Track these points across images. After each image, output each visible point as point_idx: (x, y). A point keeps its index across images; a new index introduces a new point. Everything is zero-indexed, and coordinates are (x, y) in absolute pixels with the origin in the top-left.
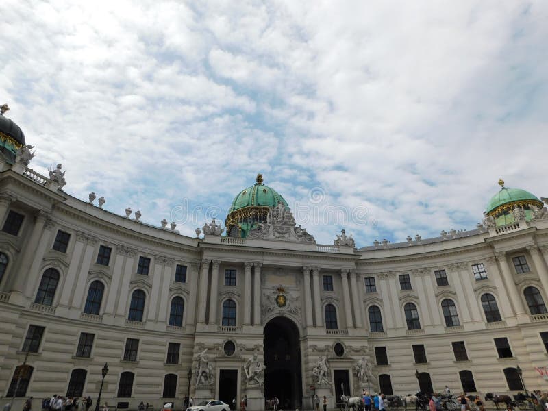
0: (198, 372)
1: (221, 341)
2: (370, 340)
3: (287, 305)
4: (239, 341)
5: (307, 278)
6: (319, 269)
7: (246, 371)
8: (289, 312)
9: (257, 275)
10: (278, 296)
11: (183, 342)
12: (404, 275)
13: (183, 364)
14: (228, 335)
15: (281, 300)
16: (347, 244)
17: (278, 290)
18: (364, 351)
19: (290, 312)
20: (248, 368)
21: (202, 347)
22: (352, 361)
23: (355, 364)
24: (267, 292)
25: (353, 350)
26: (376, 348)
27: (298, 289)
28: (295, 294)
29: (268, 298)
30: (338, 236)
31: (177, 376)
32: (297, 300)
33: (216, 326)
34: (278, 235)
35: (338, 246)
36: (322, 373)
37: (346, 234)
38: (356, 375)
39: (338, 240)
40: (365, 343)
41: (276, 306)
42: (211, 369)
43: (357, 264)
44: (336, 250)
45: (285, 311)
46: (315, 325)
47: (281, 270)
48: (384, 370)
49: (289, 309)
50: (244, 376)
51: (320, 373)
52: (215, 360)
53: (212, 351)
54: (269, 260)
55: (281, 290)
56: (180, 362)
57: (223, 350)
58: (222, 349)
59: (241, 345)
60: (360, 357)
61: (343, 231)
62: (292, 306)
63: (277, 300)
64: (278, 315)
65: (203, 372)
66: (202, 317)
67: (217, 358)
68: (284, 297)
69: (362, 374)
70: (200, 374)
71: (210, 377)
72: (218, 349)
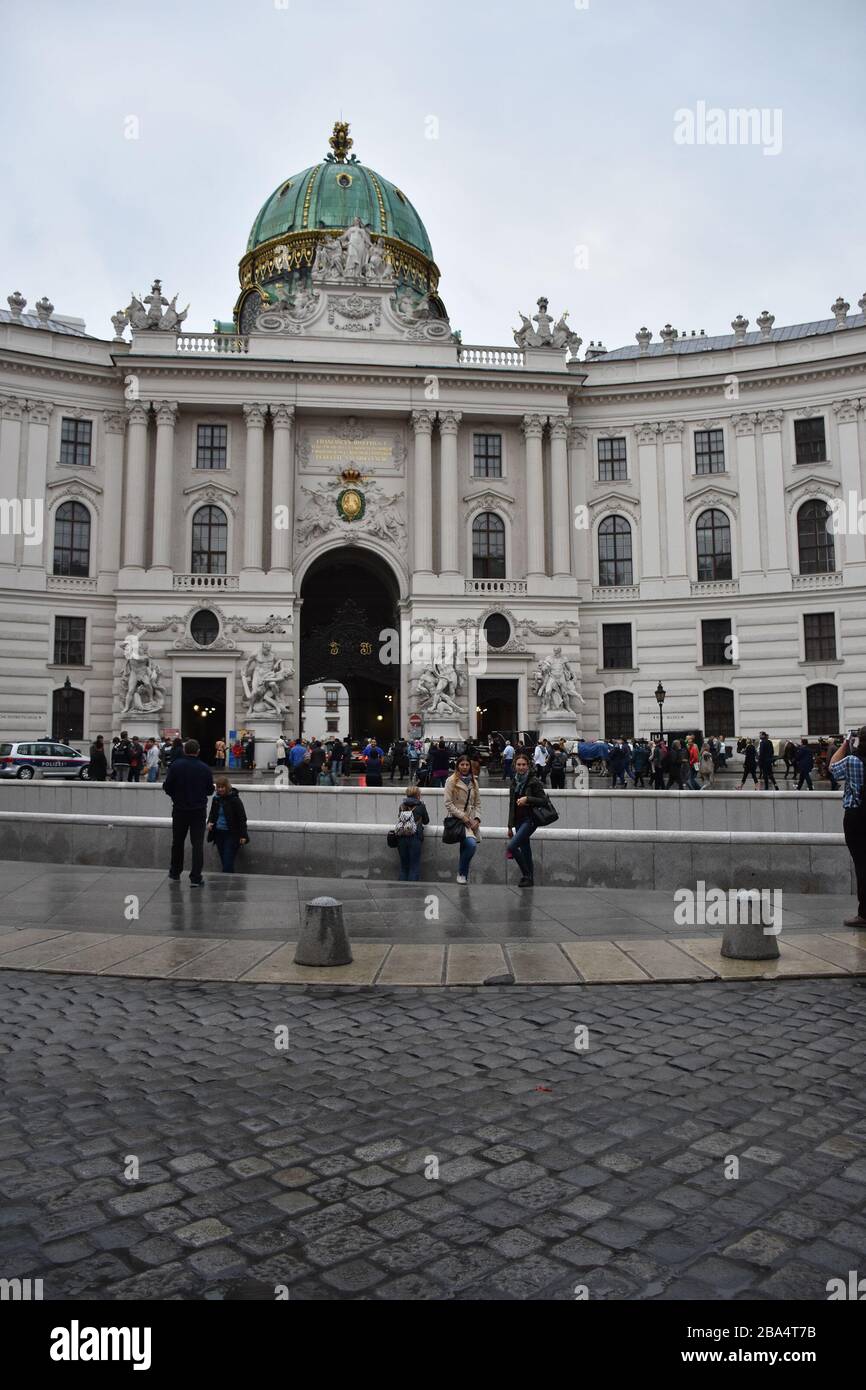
0: (127, 684)
1: (184, 610)
2: (584, 607)
3: (367, 517)
4: (227, 611)
5: (423, 441)
6: (459, 417)
7: (245, 680)
8: (371, 533)
9: (282, 437)
10: (343, 493)
11: (92, 614)
12: (709, 432)
13: (95, 665)
14: (204, 595)
15: (352, 503)
16: (548, 344)
17: (344, 476)
18: (567, 635)
19: (374, 533)
20: (250, 674)
21: (134, 625)
22: (530, 658)
23: (534, 666)
24: (312, 484)
25: (537, 633)
26: (606, 627)
27: (401, 472)
28: (390, 488)
29: (315, 499)
30: (525, 320)
31: (82, 693)
32: (394, 502)
33: (169, 574)
34: (341, 321)
35: (521, 351)
36: (441, 685)
37: (549, 312)
38: (533, 692)
39: (524, 331)
40: (572, 615)
41: (336, 519)
42: (154, 675)
43: (573, 401)
44: (516, 362)
45: (360, 533)
46: (437, 569)
47: (352, 421)
48: (619, 681)
49: (371, 527)
50: (240, 691)
51: (436, 685)
52: (169, 656)
53: (160, 635)
54: (315, 396)
55: (351, 476)
56: (87, 661)
57: (189, 633)
58: (186, 630)
59: (234, 618)
60: (550, 649)
61: (543, 304)
62: (381, 520)
63: (339, 503)
64: (341, 543)
65: (140, 683)
66: (134, 552)
67: (173, 650)
68: (361, 495)
69: (548, 689)
70: (131, 687)
71: (154, 694)
72: (175, 631)
